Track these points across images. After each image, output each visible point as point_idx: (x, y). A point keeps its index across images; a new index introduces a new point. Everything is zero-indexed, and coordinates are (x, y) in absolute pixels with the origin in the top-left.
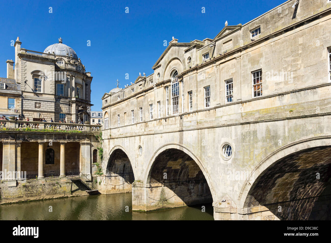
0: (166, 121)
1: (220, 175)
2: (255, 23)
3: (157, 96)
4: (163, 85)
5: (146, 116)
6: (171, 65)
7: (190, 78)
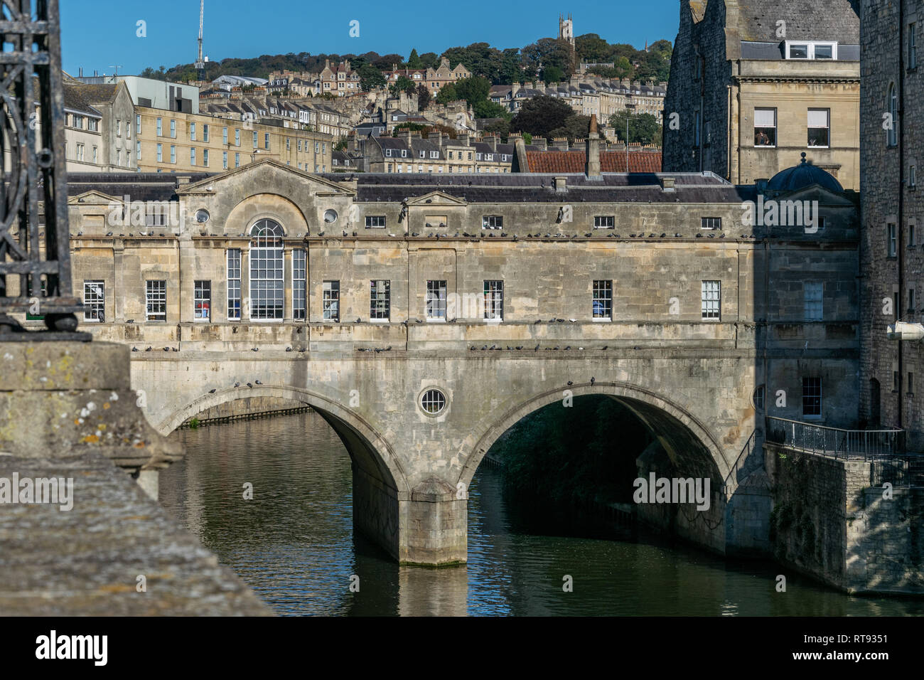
0: (234, 331)
1: (418, 442)
2: (493, 209)
3: (193, 265)
4: (223, 245)
5: (125, 307)
6: (257, 205)
7: (331, 253)
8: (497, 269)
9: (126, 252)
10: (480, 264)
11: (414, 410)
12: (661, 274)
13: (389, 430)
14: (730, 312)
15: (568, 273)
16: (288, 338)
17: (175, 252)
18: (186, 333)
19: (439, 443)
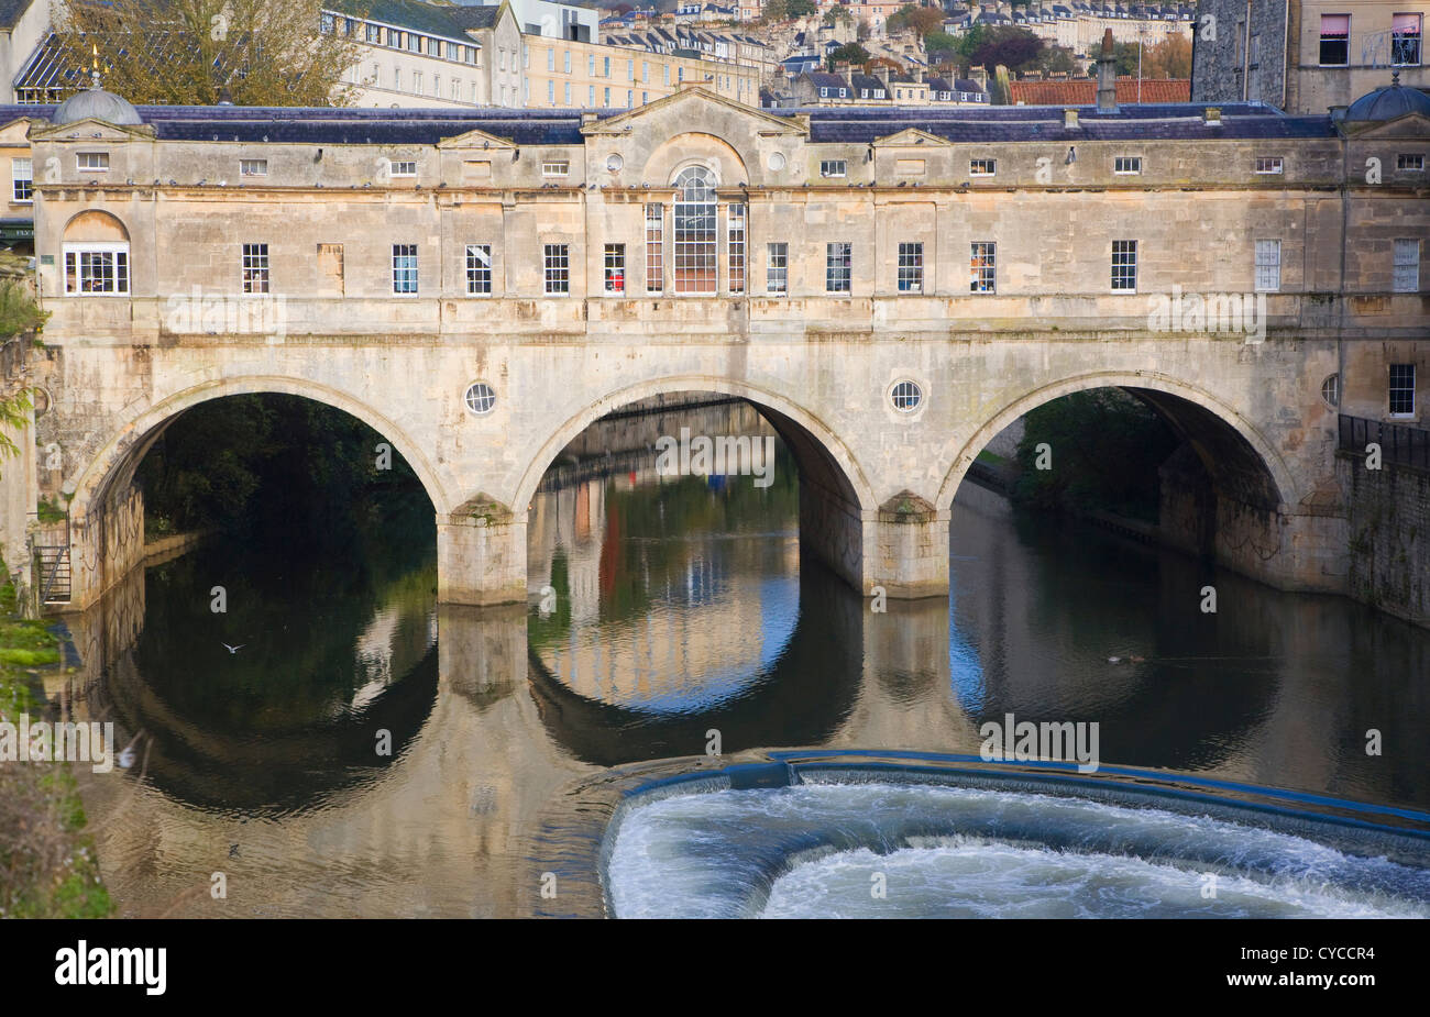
0: (655, 309)
1: (887, 447)
2: (983, 150)
3: (603, 225)
4: (640, 198)
5: (518, 278)
6: (682, 148)
7: (778, 210)
8: (989, 227)
9: (518, 208)
10: (967, 221)
11: (882, 407)
12: (1201, 232)
13: (850, 432)
14: (1292, 280)
15: (1080, 231)
16: (722, 316)
17: (580, 208)
18: (594, 309)
19: (913, 448)
